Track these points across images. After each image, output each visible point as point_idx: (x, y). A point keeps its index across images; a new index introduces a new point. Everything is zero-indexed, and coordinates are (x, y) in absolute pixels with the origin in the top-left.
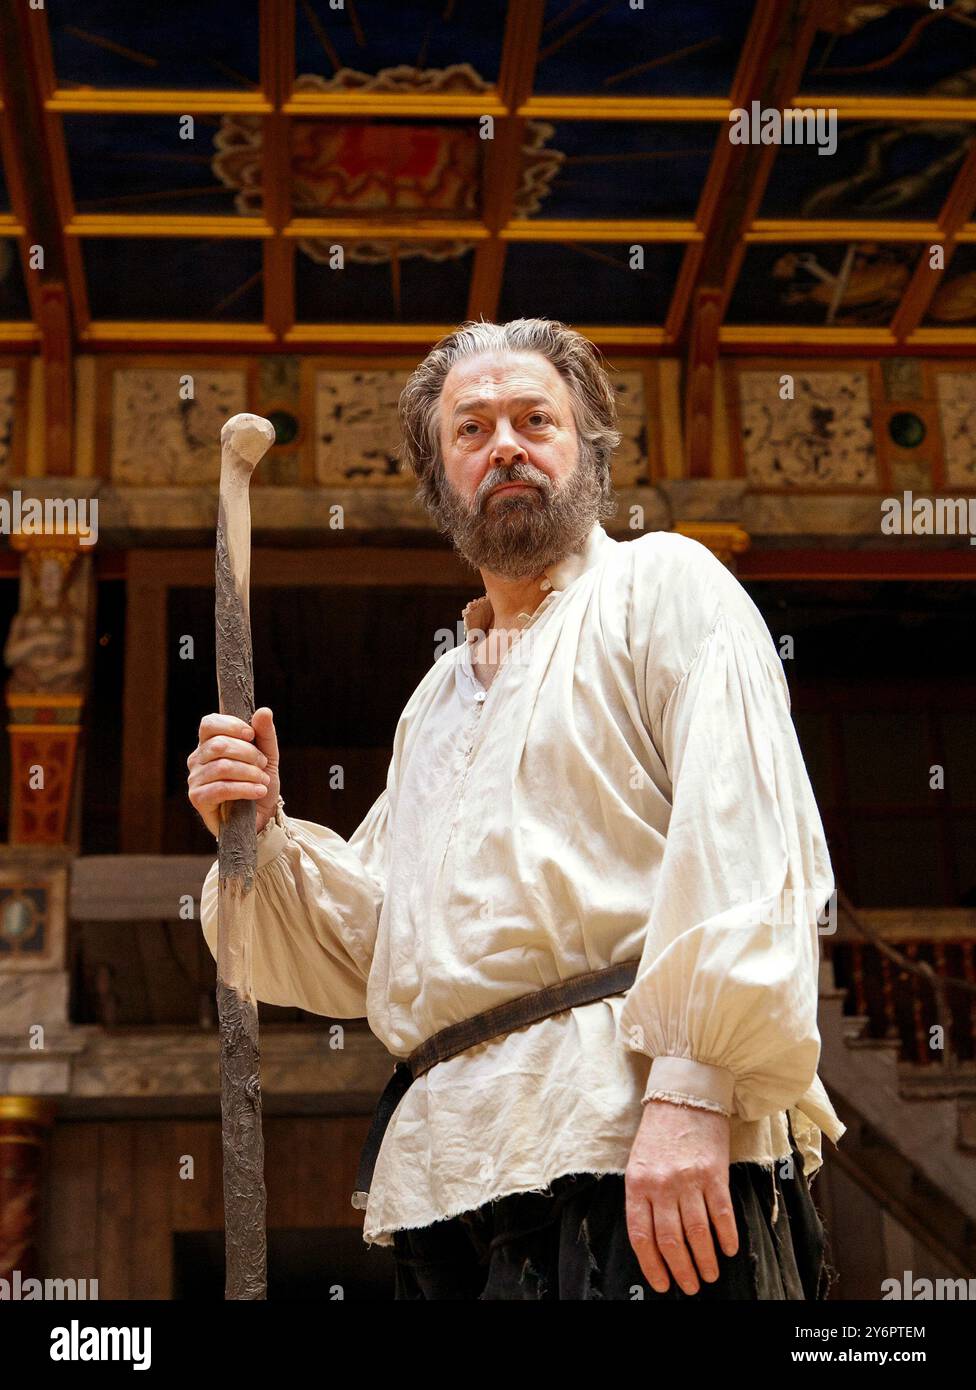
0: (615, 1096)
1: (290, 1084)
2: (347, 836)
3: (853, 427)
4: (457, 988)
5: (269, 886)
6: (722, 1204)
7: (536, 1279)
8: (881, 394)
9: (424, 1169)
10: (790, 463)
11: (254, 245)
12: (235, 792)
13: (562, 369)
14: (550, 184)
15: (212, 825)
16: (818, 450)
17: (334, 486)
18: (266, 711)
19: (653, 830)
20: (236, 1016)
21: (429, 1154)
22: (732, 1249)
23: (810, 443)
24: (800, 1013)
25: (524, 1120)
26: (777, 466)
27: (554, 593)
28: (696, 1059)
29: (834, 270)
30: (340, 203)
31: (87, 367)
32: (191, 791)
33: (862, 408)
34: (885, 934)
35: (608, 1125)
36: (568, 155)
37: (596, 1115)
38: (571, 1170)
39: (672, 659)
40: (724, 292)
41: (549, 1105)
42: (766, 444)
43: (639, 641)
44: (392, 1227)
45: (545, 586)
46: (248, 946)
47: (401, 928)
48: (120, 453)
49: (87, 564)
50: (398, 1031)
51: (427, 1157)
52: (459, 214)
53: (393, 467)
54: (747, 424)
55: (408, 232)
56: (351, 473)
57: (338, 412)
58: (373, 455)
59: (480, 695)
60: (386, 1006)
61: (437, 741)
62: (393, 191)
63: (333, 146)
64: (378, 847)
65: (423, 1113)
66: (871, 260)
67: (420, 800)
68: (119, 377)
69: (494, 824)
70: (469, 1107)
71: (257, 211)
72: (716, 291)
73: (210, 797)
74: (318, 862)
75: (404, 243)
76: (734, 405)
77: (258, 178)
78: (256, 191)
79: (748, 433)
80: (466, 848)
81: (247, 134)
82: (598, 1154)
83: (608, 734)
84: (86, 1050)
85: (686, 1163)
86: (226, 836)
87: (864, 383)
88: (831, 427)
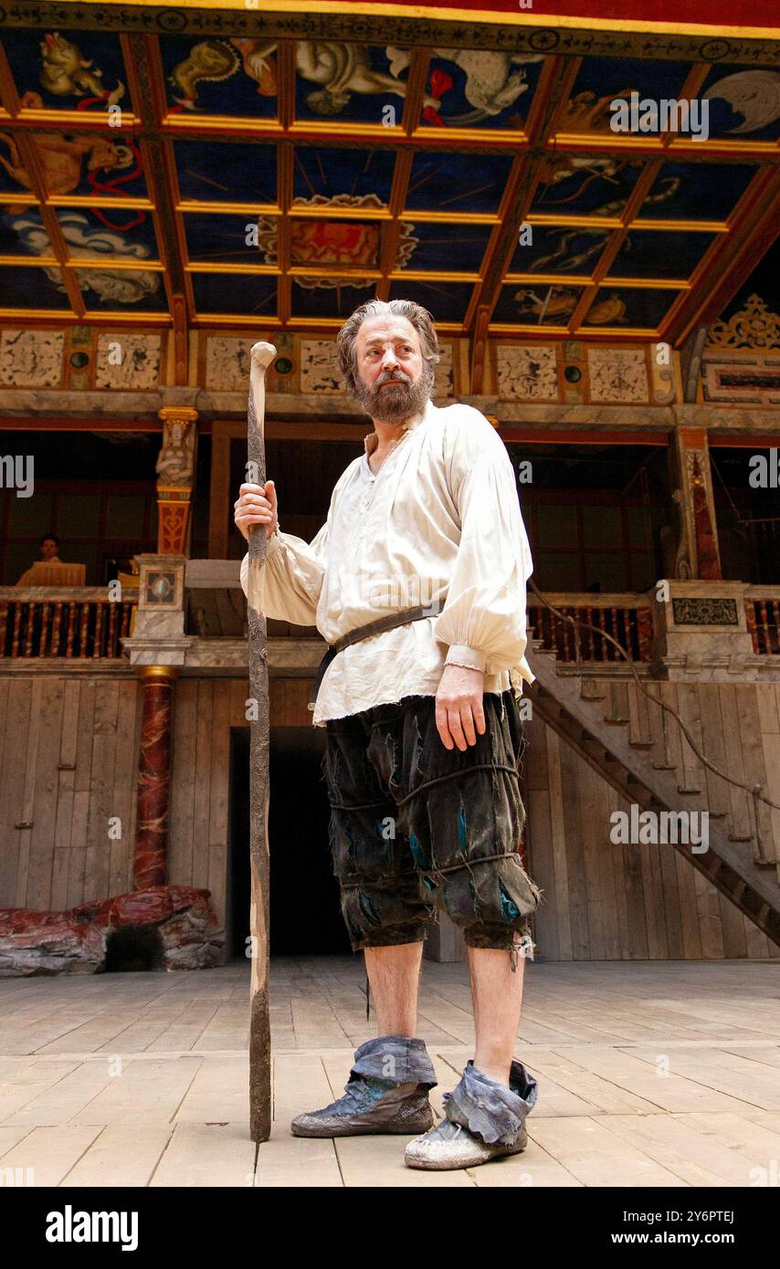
0: (431, 660)
1: (283, 664)
2: (308, 542)
3: (548, 373)
4: (360, 612)
5: (272, 564)
6: (479, 711)
7: (392, 742)
8: (562, 357)
9: (342, 693)
10: (518, 388)
11: (273, 278)
12: (257, 520)
13: (415, 325)
14: (411, 253)
15: (246, 535)
16: (531, 383)
17: (307, 394)
18: (271, 482)
19: (453, 543)
20: (257, 622)
21: (344, 685)
22: (482, 732)
23: (528, 379)
24: (519, 627)
25: (389, 671)
26: (513, 390)
27: (408, 431)
28: (470, 646)
29: (543, 299)
30: (313, 260)
31: (194, 334)
32: (236, 519)
33: (553, 364)
34: (553, 604)
35: (427, 674)
36: (420, 239)
37: (424, 670)
38: (411, 694)
39: (463, 464)
40: (491, 307)
41: (401, 665)
42: (508, 379)
43: (448, 455)
44: (327, 718)
45: (404, 427)
46: (262, 590)
47: (333, 585)
48: (209, 376)
49: (194, 426)
50: (331, 631)
51: (344, 687)
52: (369, 267)
53: (336, 385)
54: (499, 370)
55: (345, 274)
56: (316, 388)
57: (311, 359)
58: (327, 380)
59: (373, 478)
60: (325, 619)
61: (352, 498)
62: (338, 255)
63: (311, 232)
64: (323, 549)
65: (342, 668)
66: (561, 294)
67: (344, 527)
68: (209, 340)
69: (380, 537)
70: (363, 665)
71: (274, 263)
72: (488, 307)
73: (244, 522)
74: (295, 554)
75: (343, 280)
76: (494, 361)
77: (275, 247)
78: (275, 253)
79: (500, 374)
80: (366, 549)
81: (270, 225)
82: (423, 687)
83: (433, 497)
84: (192, 646)
85: (464, 692)
86: (252, 540)
87: (554, 352)
88: (538, 372)
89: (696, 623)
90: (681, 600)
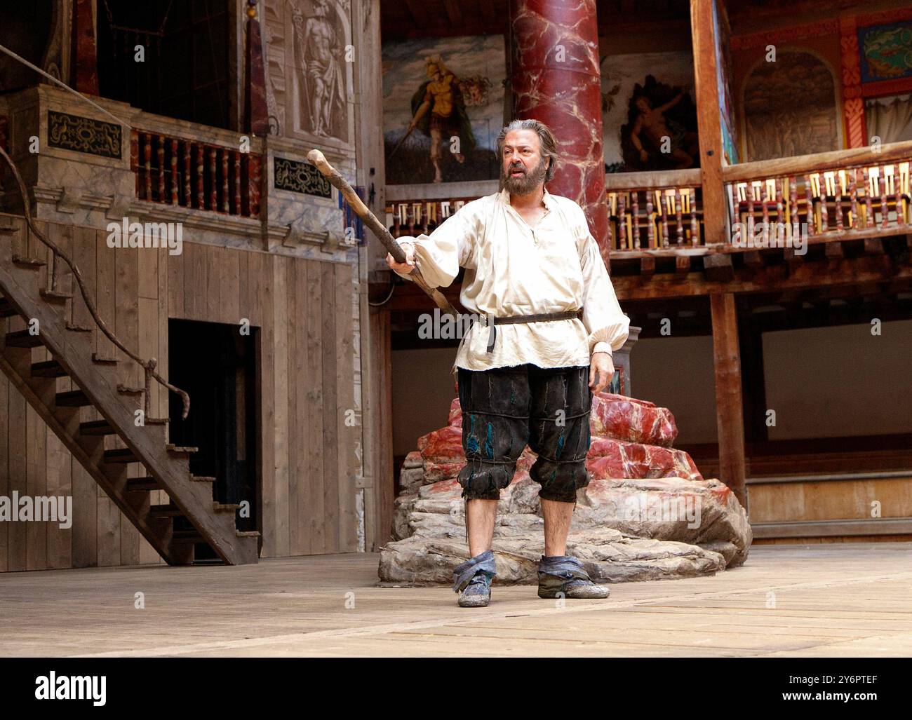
89: (74, 149)
90: (58, 115)
